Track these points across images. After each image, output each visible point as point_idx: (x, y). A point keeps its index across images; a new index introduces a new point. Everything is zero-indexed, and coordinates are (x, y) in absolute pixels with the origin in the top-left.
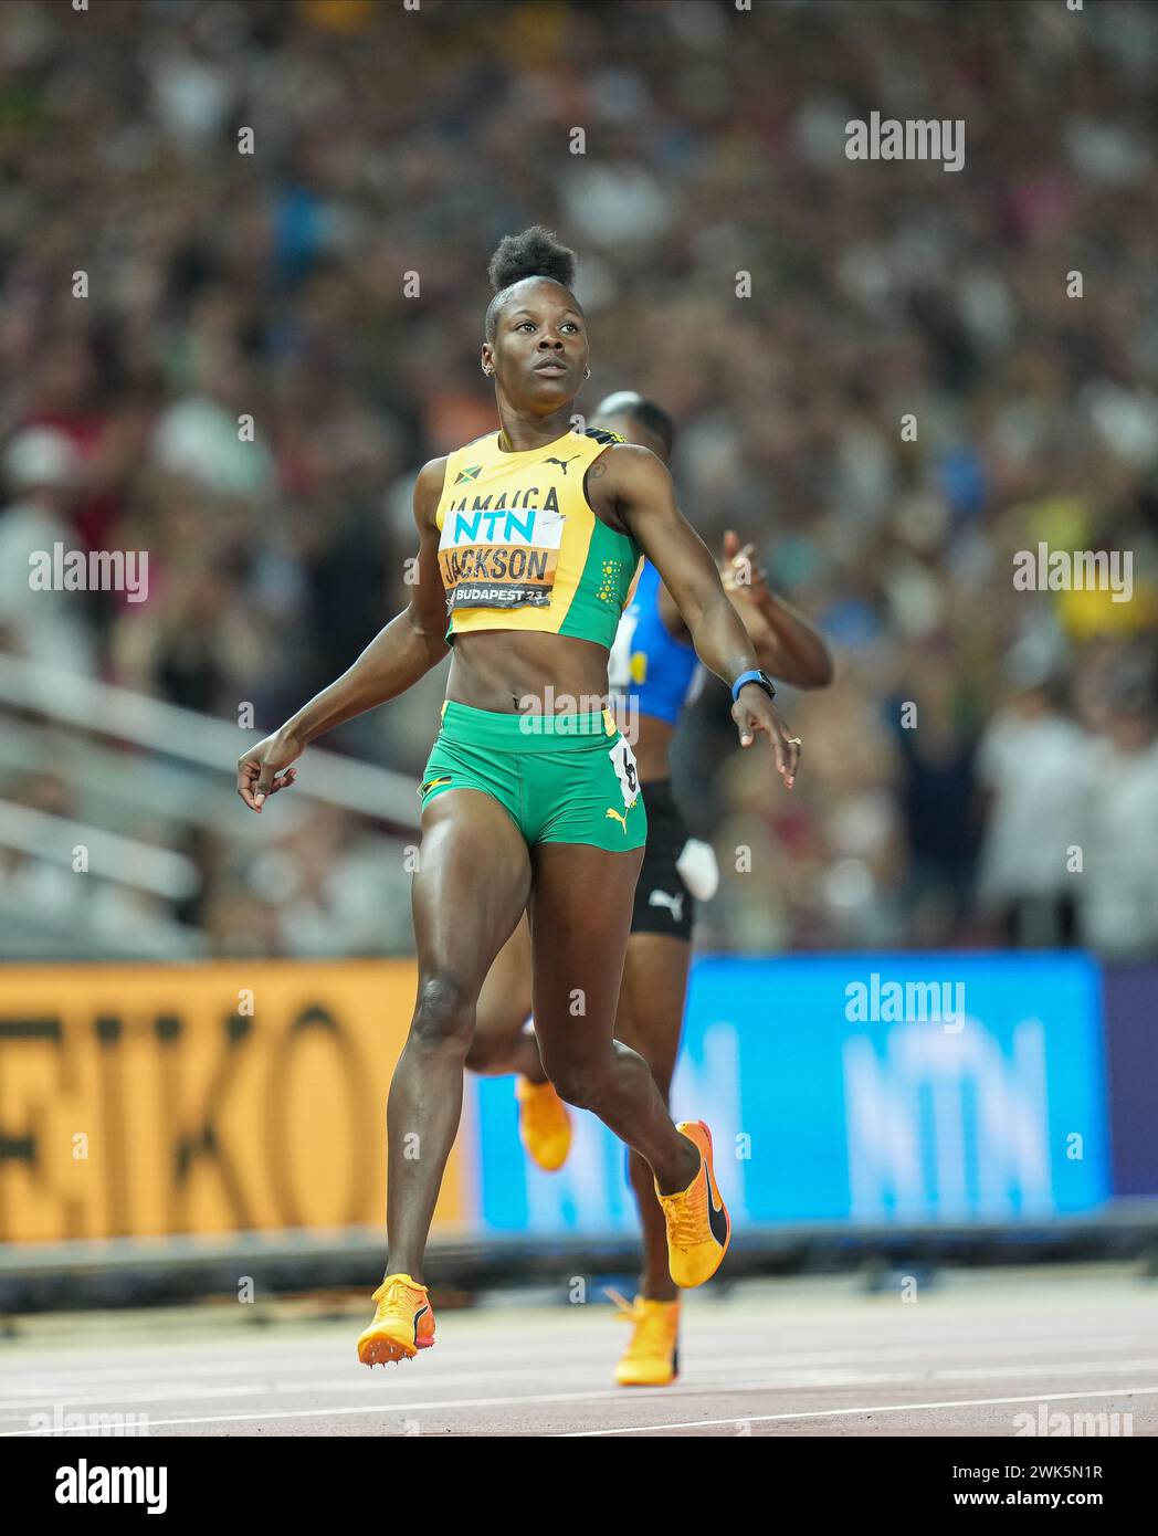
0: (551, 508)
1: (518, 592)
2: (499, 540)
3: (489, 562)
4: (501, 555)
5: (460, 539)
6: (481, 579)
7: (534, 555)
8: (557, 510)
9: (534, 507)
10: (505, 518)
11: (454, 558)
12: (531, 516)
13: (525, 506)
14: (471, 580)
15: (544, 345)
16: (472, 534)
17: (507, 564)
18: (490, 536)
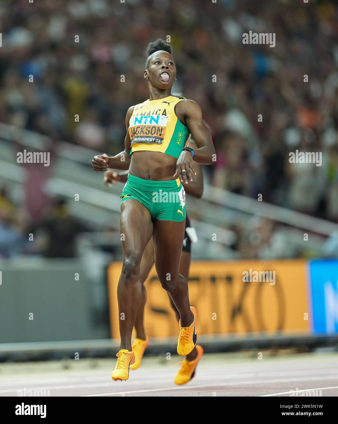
0: (164, 115)
1: (153, 139)
2: (148, 124)
3: (145, 130)
4: (148, 128)
5: (136, 124)
6: (142, 135)
7: (159, 128)
8: (166, 115)
9: (159, 114)
10: (150, 118)
11: (134, 129)
12: (158, 117)
13: (156, 114)
14: (139, 135)
15: (163, 67)
16: (140, 122)
17: (150, 131)
18: (145, 123)
